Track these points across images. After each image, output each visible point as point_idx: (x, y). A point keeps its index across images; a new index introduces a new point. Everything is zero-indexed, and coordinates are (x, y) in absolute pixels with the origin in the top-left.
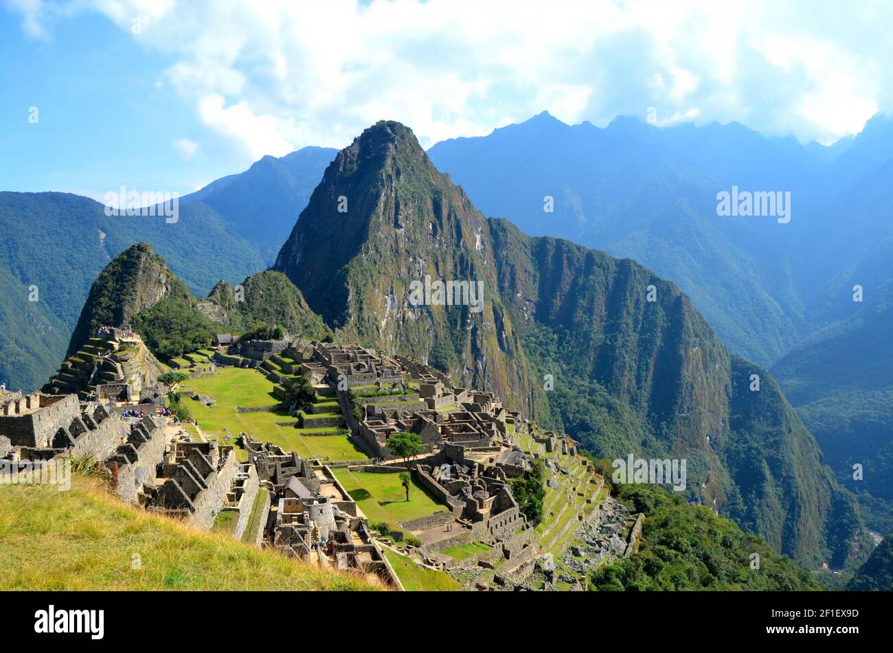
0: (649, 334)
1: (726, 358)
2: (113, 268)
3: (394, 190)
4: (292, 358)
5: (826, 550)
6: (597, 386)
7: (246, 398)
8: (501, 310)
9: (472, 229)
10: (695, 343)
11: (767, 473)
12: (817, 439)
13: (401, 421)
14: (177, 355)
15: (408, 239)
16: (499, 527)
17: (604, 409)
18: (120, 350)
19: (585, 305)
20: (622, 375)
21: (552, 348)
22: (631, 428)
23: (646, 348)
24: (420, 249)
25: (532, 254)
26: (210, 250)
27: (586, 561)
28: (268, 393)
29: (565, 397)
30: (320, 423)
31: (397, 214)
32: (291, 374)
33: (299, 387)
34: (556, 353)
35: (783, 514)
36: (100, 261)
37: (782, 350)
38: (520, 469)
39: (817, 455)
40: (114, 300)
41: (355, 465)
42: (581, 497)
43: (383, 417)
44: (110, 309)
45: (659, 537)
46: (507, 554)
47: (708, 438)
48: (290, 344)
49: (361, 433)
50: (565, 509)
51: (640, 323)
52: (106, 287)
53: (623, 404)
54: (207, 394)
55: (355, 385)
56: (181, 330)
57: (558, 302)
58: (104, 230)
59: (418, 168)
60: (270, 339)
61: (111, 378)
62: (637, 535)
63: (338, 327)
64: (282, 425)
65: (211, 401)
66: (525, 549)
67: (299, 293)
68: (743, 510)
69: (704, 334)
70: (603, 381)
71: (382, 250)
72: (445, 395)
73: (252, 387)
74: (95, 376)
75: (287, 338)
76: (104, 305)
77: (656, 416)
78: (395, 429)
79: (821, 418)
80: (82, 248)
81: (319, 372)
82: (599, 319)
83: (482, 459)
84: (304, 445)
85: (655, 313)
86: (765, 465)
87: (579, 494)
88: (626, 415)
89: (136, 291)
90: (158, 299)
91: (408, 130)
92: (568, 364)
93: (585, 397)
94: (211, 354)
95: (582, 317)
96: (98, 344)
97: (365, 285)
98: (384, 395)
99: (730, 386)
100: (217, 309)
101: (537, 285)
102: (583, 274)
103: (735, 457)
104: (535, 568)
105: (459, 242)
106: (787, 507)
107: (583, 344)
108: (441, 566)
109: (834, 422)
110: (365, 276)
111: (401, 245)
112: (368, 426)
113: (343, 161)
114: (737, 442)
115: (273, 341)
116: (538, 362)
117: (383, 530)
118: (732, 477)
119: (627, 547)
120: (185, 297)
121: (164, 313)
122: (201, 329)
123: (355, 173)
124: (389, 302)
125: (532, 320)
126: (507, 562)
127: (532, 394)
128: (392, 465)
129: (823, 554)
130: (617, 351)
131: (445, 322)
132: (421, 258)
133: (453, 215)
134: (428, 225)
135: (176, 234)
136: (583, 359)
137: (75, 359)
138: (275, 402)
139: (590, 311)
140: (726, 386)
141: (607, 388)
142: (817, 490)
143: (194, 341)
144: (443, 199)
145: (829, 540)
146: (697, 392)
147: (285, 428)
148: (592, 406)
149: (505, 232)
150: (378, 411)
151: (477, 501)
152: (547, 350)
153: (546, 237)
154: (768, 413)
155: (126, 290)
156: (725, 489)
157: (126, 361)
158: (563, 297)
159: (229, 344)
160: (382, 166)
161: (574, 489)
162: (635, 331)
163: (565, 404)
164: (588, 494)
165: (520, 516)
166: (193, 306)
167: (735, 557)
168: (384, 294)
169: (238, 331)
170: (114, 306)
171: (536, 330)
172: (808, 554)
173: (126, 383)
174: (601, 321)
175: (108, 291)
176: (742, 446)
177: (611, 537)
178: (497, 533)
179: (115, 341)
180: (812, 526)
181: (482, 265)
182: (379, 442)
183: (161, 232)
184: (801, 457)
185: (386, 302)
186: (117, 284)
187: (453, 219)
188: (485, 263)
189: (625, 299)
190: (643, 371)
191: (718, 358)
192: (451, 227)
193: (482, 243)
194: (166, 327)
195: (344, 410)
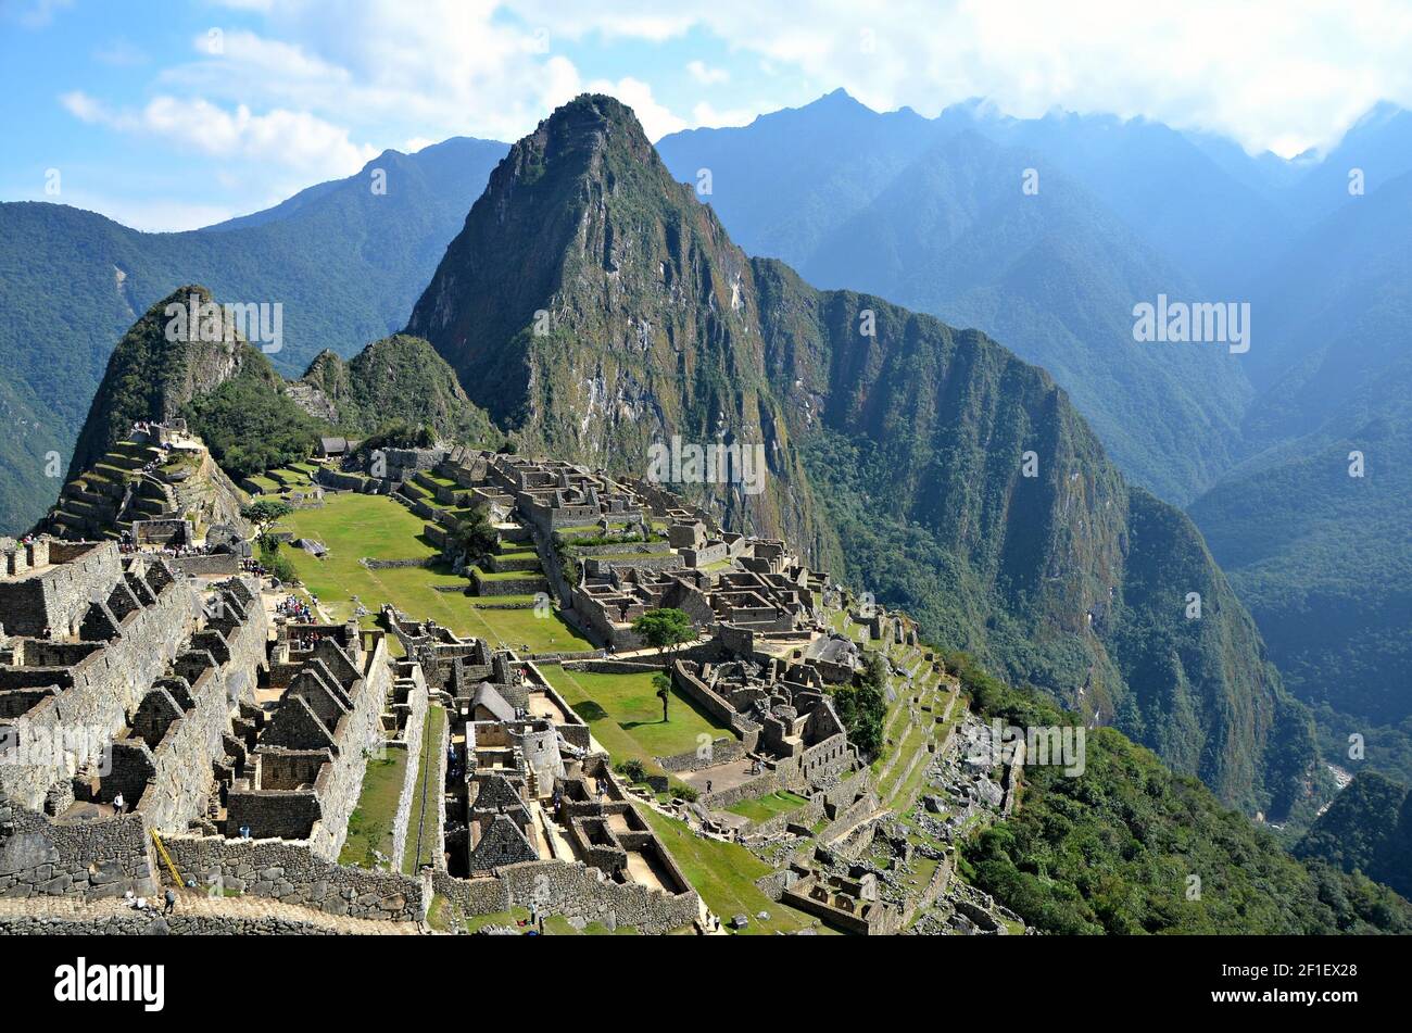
0: (1003, 450)
1: (1122, 492)
2: (147, 327)
3: (603, 207)
4: (452, 479)
5: (1262, 792)
6: (920, 531)
7: (379, 544)
8: (772, 406)
9: (726, 275)
10: (1076, 466)
11: (1180, 673)
12: (1257, 623)
13: (644, 586)
14: (256, 471)
15: (626, 289)
16: (816, 766)
17: (930, 568)
18: (169, 463)
19: (904, 401)
20: (959, 515)
21: (850, 469)
22: (970, 598)
23: (998, 473)
24: (645, 306)
25: (820, 316)
26: (296, 301)
27: (949, 821)
28: (417, 537)
29: (869, 548)
30: (507, 588)
31: (608, 247)
32: (450, 505)
33: (471, 527)
34: (854, 477)
35: (1201, 736)
36: (117, 317)
37: (1204, 482)
38: (846, 670)
39: (1257, 647)
40: (150, 379)
41: (571, 659)
42: (927, 713)
43: (613, 580)
44: (143, 395)
45: (1051, 780)
46: (830, 811)
47: (1090, 616)
48: (447, 456)
49: (575, 604)
50: (908, 732)
51: (990, 432)
52: (135, 358)
53: (959, 561)
54: (316, 537)
55: (565, 526)
56: (261, 431)
57: (860, 395)
58: (122, 266)
59: (642, 172)
60: (412, 446)
61: (157, 510)
62: (1018, 776)
63: (512, 429)
64: (443, 590)
65: (322, 550)
66: (859, 803)
67: (452, 373)
68: (1139, 730)
69: (1089, 453)
70: (928, 524)
71: (583, 305)
72: (711, 543)
73: (388, 526)
74: (127, 506)
75: (441, 447)
76: (131, 388)
77: (1011, 580)
78: (635, 599)
79: (1262, 588)
80: (88, 296)
81: (502, 503)
82: (925, 426)
83: (781, 651)
84: (483, 625)
85: (1013, 417)
86: (1176, 660)
87: (923, 709)
88: (964, 579)
89: (185, 366)
90: (221, 379)
91: (628, 110)
92: (874, 495)
93: (900, 549)
94: (313, 470)
95: (898, 420)
96: (131, 451)
97: (555, 362)
98: (612, 542)
99: (1127, 536)
100: (318, 396)
101: (827, 368)
102: (901, 353)
103: (1131, 646)
104: (876, 834)
105: (706, 295)
106: (1208, 726)
107: (898, 464)
108: (731, 834)
109: (1283, 595)
110: (557, 347)
111: (614, 299)
112: (589, 593)
113: (520, 158)
114: (1135, 624)
115: (417, 450)
116: (827, 491)
117: (634, 772)
118: (1124, 678)
119: (1005, 796)
120: (267, 376)
121: (232, 403)
122: (294, 429)
123: (541, 179)
124: (594, 390)
125: (819, 424)
126: (832, 824)
127: (817, 542)
128: (633, 660)
129: (1258, 799)
130: (952, 477)
131: (681, 424)
132: (645, 319)
133: (697, 251)
134: (657, 267)
135: (241, 276)
136: (898, 488)
137: (92, 477)
138: (431, 552)
139: (911, 411)
140: (1121, 536)
141: (934, 534)
142: (1255, 701)
143: (284, 449)
144: (683, 225)
145: (1268, 777)
146: (1076, 544)
147: (449, 595)
148: (910, 563)
149: (779, 281)
150: (603, 569)
151: (783, 724)
152: (842, 472)
153: (844, 291)
154: (1185, 580)
155: (168, 363)
156: (1114, 697)
157: (180, 480)
158: (869, 388)
159: (340, 454)
160: (585, 168)
161: (916, 700)
162: (980, 445)
163: (868, 558)
164: (938, 709)
165: (849, 747)
166: (279, 392)
167: (1168, 813)
168: (586, 376)
169: (355, 433)
170: (148, 390)
171: (825, 441)
172: (1236, 797)
173: (183, 519)
174: (929, 427)
175: (139, 364)
176: (1142, 631)
177: (977, 779)
178: (814, 776)
179: (159, 446)
180: (1244, 756)
181: (742, 333)
182: (610, 621)
183: (216, 271)
184: (1232, 648)
185: (588, 389)
186: (153, 353)
187: (697, 257)
188: (746, 330)
189: (967, 394)
190: (992, 509)
191: (1110, 491)
192: (695, 271)
193: (742, 297)
194: (236, 426)
195: (546, 567)
